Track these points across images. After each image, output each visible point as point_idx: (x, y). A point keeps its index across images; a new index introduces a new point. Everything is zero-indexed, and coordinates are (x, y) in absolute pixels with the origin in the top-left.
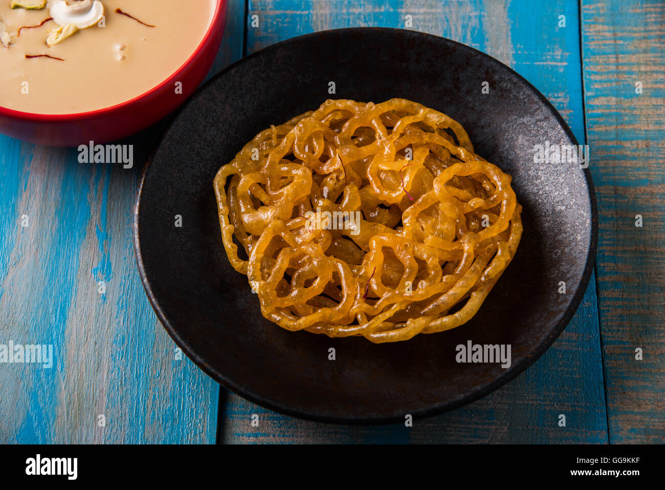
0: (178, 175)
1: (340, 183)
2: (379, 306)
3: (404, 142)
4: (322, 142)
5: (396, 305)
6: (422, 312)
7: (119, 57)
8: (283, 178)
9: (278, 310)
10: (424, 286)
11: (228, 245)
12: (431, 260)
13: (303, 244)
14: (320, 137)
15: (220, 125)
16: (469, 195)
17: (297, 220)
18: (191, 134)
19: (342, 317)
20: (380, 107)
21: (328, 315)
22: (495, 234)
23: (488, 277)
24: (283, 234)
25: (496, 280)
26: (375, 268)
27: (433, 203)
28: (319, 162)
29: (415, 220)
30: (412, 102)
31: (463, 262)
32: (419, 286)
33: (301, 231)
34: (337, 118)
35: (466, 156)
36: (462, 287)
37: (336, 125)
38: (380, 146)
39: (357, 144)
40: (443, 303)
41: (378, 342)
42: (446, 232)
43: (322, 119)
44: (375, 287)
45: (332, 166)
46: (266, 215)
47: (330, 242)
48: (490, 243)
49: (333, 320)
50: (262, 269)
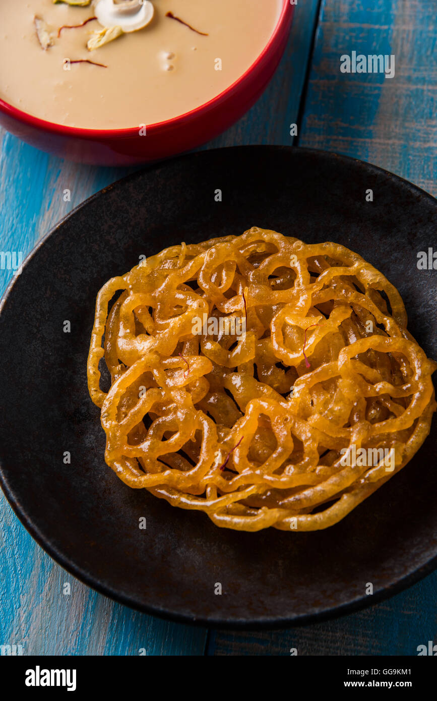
0: (63, 276)
2: (234, 482)
3: (325, 297)
4: (233, 274)
5: (252, 487)
6: (280, 503)
8: (177, 306)
9: (124, 459)
10: (291, 472)
11: (92, 369)
12: (308, 443)
13: (174, 388)
14: (232, 269)
15: (129, 229)
16: (378, 376)
17: (177, 359)
18: (91, 232)
19: (190, 485)
20: (309, 249)
21: (176, 479)
22: (393, 431)
23: (368, 480)
24: (155, 372)
25: (379, 485)
26: (243, 437)
27: (333, 376)
28: (222, 297)
29: (308, 391)
30: (350, 251)
32: (286, 471)
33: (176, 373)
34: (259, 250)
35: (392, 328)
36: (333, 484)
37: (255, 258)
38: (295, 295)
39: (273, 286)
40: (306, 498)
41: (220, 526)
42: (337, 413)
43: (242, 248)
44: (236, 460)
45: (234, 305)
46: (143, 345)
47: (204, 394)
48: (384, 440)
49: (179, 487)
50: (119, 407)
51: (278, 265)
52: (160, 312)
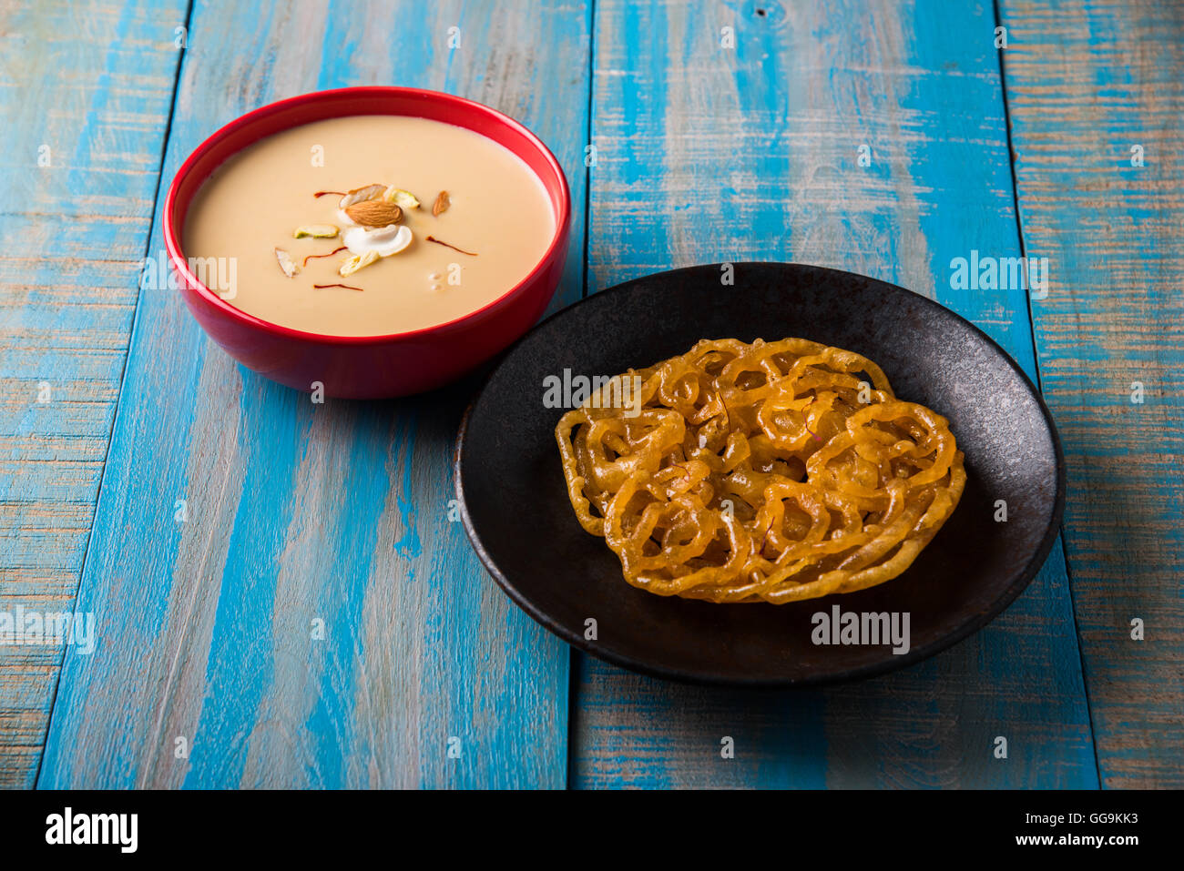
0: (508, 426)
1: (722, 432)
2: (781, 561)
3: (805, 386)
4: (696, 386)
5: (804, 560)
6: (838, 567)
7: (433, 287)
8: (646, 427)
9: (646, 573)
10: (840, 536)
11: (576, 499)
12: (847, 506)
13: (676, 496)
14: (694, 380)
16: (894, 438)
17: (669, 470)
19: (732, 576)
20: (772, 346)
21: (713, 576)
22: (930, 481)
23: (924, 526)
24: (649, 486)
25: (936, 529)
26: (773, 521)
27: (847, 447)
28: (693, 407)
29: (824, 468)
30: (813, 343)
31: (890, 510)
32: (834, 536)
33: (674, 482)
34: (715, 361)
35: (886, 399)
36: (889, 537)
37: (714, 370)
38: (773, 389)
39: (743, 388)
40: (867, 554)
41: (782, 603)
42: (865, 478)
43: (696, 362)
44: (774, 540)
45: (710, 412)
46: (625, 466)
47: (712, 495)
48: (924, 490)
49: (719, 581)
50: (623, 526)
51: (741, 369)
52: (631, 433)
